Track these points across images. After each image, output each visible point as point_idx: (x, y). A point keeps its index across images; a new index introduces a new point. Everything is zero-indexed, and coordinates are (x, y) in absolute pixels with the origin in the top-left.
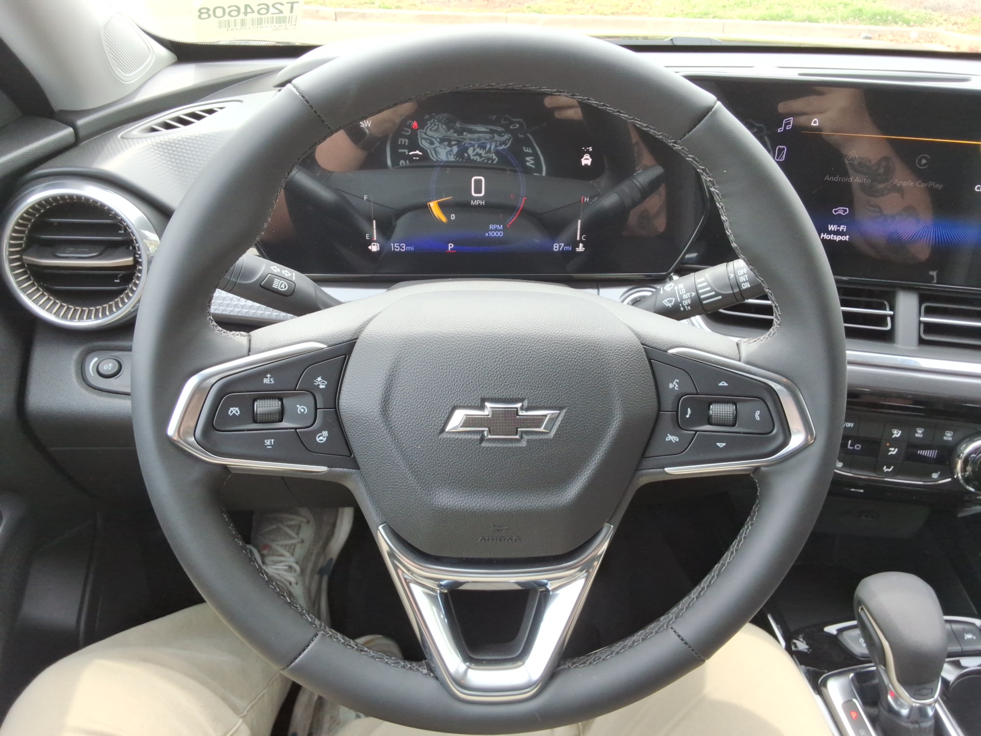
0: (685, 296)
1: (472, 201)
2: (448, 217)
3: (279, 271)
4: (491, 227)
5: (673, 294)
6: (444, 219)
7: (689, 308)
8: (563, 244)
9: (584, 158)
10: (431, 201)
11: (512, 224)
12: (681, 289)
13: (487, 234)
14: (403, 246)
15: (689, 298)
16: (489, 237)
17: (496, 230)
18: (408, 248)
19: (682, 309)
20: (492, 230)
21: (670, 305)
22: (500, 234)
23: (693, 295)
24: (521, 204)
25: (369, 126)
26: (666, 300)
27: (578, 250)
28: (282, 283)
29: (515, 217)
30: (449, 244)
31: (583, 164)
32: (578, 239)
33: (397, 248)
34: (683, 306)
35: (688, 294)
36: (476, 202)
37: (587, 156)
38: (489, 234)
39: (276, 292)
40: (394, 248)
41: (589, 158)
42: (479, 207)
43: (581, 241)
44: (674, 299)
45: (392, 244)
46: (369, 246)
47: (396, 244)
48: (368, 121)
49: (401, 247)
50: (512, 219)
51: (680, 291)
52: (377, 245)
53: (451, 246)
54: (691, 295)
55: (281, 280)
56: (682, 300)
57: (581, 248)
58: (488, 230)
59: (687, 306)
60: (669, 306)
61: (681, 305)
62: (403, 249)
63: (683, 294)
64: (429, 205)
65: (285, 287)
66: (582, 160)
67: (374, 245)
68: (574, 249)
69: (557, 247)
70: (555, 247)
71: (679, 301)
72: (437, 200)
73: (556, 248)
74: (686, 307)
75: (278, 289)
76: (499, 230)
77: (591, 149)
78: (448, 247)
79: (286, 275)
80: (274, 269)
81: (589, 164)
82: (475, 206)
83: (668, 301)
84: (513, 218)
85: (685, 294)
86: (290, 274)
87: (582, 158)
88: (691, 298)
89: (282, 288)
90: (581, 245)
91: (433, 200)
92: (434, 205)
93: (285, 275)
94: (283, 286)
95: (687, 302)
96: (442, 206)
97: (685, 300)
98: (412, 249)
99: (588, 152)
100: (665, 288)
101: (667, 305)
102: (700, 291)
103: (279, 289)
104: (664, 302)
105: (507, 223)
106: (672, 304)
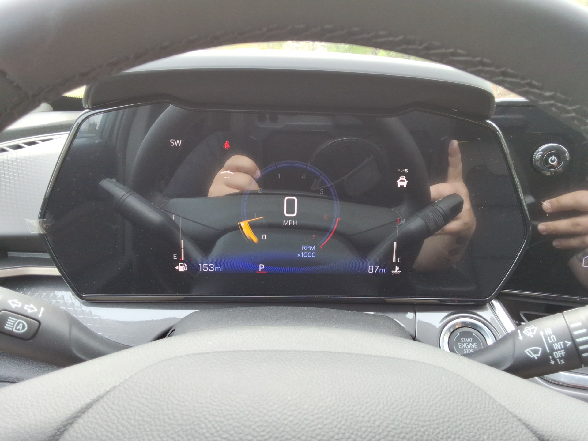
0: (556, 346)
1: (284, 221)
2: (259, 237)
3: (20, 305)
4: (304, 247)
5: (537, 341)
6: (255, 239)
7: (563, 361)
8: (378, 266)
9: (399, 180)
10: (241, 221)
11: (324, 245)
12: (549, 336)
13: (299, 255)
14: (212, 266)
15: (562, 349)
16: (302, 259)
17: (309, 250)
18: (217, 269)
19: (552, 362)
20: (304, 251)
21: (535, 356)
22: (312, 255)
23: (568, 345)
24: (334, 226)
25: (180, 145)
26: (529, 350)
27: (393, 272)
28: (19, 323)
29: (329, 237)
30: (260, 265)
31: (399, 186)
32: (394, 261)
33: (206, 269)
34: (554, 359)
35: (561, 343)
36: (289, 223)
37: (403, 178)
38: (301, 255)
39: (10, 335)
40: (202, 268)
41: (405, 180)
42: (291, 227)
43: (397, 263)
44: (541, 349)
45: (201, 265)
46: (176, 266)
47: (204, 265)
48: (178, 141)
49: (209, 268)
50: (324, 241)
51: (548, 337)
52: (184, 265)
53: (261, 267)
54: (565, 344)
55: (18, 318)
56: (552, 350)
57: (397, 271)
58: (301, 251)
59: (561, 358)
60: (534, 358)
61: (551, 357)
62: (212, 269)
63: (554, 343)
64: (240, 224)
65: (24, 327)
66: (398, 181)
67: (181, 265)
68: (389, 272)
69: (372, 269)
70: (370, 269)
71: (548, 351)
72: (248, 220)
73: (371, 271)
74: (558, 360)
75: (12, 331)
76: (312, 251)
77: (406, 171)
78: (259, 268)
79: (30, 311)
80: (13, 303)
81: (405, 186)
82: (287, 227)
83: (531, 350)
84: (327, 238)
85: (557, 342)
86: (36, 310)
87: (398, 180)
88: (566, 349)
89: (19, 330)
90: (397, 268)
91: (244, 220)
92: (244, 225)
93: (27, 311)
94: (20, 327)
95: (560, 354)
96: (253, 226)
97: (557, 351)
98: (221, 269)
99: (403, 174)
100: (524, 332)
101: (532, 357)
102: (578, 340)
103: (14, 330)
104: (526, 351)
105: (320, 244)
106: (539, 355)
